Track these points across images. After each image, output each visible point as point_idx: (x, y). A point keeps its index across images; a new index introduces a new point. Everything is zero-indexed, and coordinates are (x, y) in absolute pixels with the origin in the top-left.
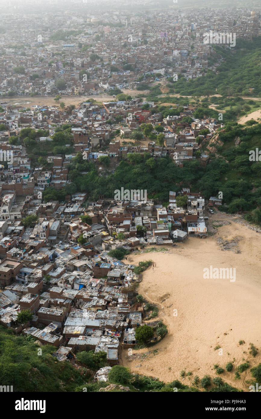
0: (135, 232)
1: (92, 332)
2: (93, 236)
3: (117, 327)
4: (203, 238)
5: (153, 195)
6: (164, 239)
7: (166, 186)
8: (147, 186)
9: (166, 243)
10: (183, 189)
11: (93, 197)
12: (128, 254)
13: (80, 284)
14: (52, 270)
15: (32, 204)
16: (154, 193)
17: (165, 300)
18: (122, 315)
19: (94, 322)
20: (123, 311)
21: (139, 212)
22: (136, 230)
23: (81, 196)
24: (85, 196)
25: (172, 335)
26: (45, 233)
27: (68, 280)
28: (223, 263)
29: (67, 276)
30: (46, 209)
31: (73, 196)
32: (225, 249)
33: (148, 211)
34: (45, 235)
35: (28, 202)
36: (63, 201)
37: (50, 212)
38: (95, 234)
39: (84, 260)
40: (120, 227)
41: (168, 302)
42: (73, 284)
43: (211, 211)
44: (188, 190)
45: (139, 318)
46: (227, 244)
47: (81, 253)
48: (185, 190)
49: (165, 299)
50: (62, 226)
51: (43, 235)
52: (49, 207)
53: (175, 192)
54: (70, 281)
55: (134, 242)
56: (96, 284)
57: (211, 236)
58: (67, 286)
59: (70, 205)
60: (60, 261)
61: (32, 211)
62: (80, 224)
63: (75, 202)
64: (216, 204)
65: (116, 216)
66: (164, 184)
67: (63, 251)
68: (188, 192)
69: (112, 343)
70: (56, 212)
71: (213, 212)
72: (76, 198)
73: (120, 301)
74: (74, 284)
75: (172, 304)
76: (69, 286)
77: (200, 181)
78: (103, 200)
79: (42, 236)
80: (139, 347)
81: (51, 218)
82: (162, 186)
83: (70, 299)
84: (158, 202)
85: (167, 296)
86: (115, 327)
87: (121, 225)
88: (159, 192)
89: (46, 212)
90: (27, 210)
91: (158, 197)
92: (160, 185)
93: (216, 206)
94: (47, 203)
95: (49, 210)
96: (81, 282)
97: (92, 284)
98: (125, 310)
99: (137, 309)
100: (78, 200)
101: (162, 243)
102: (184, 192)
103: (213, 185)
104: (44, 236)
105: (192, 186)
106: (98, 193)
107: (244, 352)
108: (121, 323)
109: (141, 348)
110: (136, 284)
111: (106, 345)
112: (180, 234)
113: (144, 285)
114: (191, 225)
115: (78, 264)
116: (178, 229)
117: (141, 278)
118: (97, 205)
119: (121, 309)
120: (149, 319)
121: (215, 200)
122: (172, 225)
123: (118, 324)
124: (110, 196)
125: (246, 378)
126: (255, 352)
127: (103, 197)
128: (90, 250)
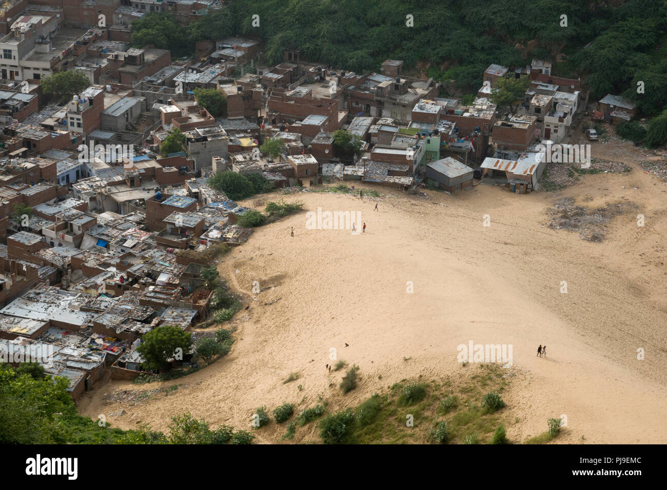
0: (325, 146)
1: (60, 337)
2: (205, 139)
3: (118, 332)
4: (517, 191)
5: (442, 68)
6: (391, 173)
7: (483, 48)
8: (428, 41)
9: (392, 181)
10: (534, 63)
11: (269, 53)
12: (269, 191)
13: (100, 239)
14: (52, 202)
15: (95, 49)
16: (446, 63)
17: (269, 288)
18: (147, 308)
19: (76, 316)
20: (153, 300)
21: (380, 105)
22: (330, 142)
23: (238, 48)
24: (249, 48)
25: (232, 360)
26: (80, 117)
27: (71, 225)
28: (506, 244)
29: (73, 215)
30: (123, 66)
31: (218, 45)
32: (561, 224)
33: (404, 106)
34: (81, 122)
35: (85, 43)
36: (189, 55)
37: (132, 74)
38: (210, 136)
39: (144, 190)
40: (292, 130)
41: (272, 293)
42: (82, 236)
43: (593, 131)
44: (545, 67)
45: (185, 320)
46: (576, 214)
47: (143, 171)
48: (537, 65)
49: (270, 286)
50: (146, 114)
51: (76, 122)
52: (131, 60)
53: (506, 66)
54: (75, 228)
55: (300, 166)
56: (137, 241)
57: (547, 191)
58: (63, 237)
59: (202, 66)
60: (85, 186)
61: (88, 66)
62: (191, 109)
63: (214, 61)
64: (613, 114)
65: (296, 102)
66: (478, 42)
67: (107, 166)
68: (547, 72)
69: (83, 360)
70: (149, 78)
71: (594, 137)
72: (223, 52)
73: (163, 278)
74: (85, 238)
75: (281, 299)
76: (69, 238)
77: (589, 47)
78: (295, 66)
79: (72, 124)
80: (145, 379)
81: (123, 89)
82: (473, 48)
83: (52, 265)
84: (452, 91)
85: (278, 280)
86: (113, 329)
87: (297, 124)
88: (461, 62)
89: (120, 72)
90: (74, 61)
91: (456, 76)
92: (469, 42)
93: (612, 121)
94: (131, 50)
95: (129, 68)
96: (103, 234)
97: (126, 240)
98: (160, 298)
99: (195, 302)
100: (227, 58)
101: (378, 180)
102: (533, 72)
103: (622, 62)
104: (79, 125)
105: (564, 58)
106: (285, 43)
107: (331, 385)
108: (135, 324)
109: (149, 382)
110: (224, 248)
111: (67, 360)
112: (453, 169)
113: (243, 252)
114: (506, 155)
115: (123, 195)
116: (452, 157)
117: (244, 237)
118: (270, 75)
119: (152, 294)
120: (208, 326)
121: (618, 104)
122: (441, 146)
123: (125, 327)
124: (313, 57)
125: (306, 437)
126: (351, 384)
127: (296, 56)
128: (174, 169)
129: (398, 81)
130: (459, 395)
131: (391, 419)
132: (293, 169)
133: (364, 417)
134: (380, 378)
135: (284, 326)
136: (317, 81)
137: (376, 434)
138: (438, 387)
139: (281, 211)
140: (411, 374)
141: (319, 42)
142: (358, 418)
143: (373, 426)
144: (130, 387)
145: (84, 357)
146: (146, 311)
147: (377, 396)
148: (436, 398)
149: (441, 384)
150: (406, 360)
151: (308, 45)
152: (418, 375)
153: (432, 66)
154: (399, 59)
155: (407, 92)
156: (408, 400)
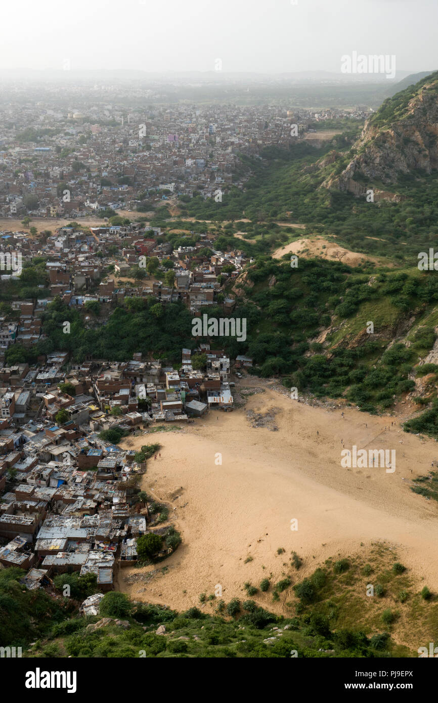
0: (135, 405)
1: (77, 546)
2: (77, 411)
3: (111, 538)
4: (228, 411)
5: (160, 353)
6: (176, 414)
7: (177, 342)
9: (178, 418)
10: (201, 346)
11: (78, 358)
12: (127, 435)
13: (59, 480)
14: (19, 462)
16: (161, 351)
17: (177, 497)
18: (118, 520)
19: (79, 532)
20: (120, 515)
21: (142, 377)
22: (137, 403)
23: (60, 357)
24: (65, 356)
25: (187, 545)
26: (8, 409)
27: (42, 475)
28: (255, 444)
29: (41, 469)
30: (11, 376)
31: (48, 356)
32: (257, 425)
33: (153, 375)
34: (9, 411)
36: (35, 363)
37: (16, 379)
38: (80, 409)
39: (64, 445)
40: (115, 399)
41: (181, 500)
42: (49, 480)
43: (239, 374)
46: (259, 418)
47: (60, 436)
50: (33, 399)
51: (6, 412)
52: (14, 372)
53: (190, 349)
54: (44, 476)
55: (135, 419)
56: (82, 478)
57: (239, 408)
58: (40, 482)
59: (45, 369)
60: (30, 448)
62: (59, 395)
63: (51, 365)
64: (244, 365)
65: (110, 384)
66: (175, 339)
67: (34, 434)
68: (208, 349)
69: (104, 560)
70: (24, 380)
71: (240, 377)
72: (53, 360)
73: (116, 500)
74: (51, 480)
75: (188, 503)
76: (43, 482)
78: (91, 362)
79: (4, 413)
80: (142, 564)
81: (17, 388)
82: (172, 342)
83: (44, 501)
84: (167, 364)
85: (180, 491)
86: (108, 538)
87: (117, 395)
88: (168, 349)
89: (10, 379)
91: (168, 356)
92: (170, 340)
93: (245, 368)
94: (12, 367)
95: (14, 377)
96: (60, 477)
97: (76, 479)
98: (123, 513)
99: (139, 512)
100: (56, 363)
101: (173, 419)
102: (202, 350)
104: (8, 413)
106: (84, 352)
107: (284, 565)
108: (117, 532)
109: (145, 565)
110: (138, 477)
111: (95, 563)
112: (198, 406)
113: (148, 477)
114: (212, 393)
115: (56, 451)
116: (195, 400)
117: (144, 468)
118: (83, 369)
119: (116, 512)
120: (156, 525)
121: (245, 360)
122: (186, 394)
123: (113, 534)
124: (100, 357)
125: (287, 599)
126: (298, 563)
127: (90, 357)
128: (73, 432)
129: (147, 364)
130: (369, 563)
131: (335, 582)
132: (131, 421)
133: (319, 583)
134: (314, 558)
135: (202, 519)
136: (108, 369)
137: (330, 592)
138: (354, 560)
139: (153, 450)
140: (332, 553)
141: (101, 349)
142: (316, 584)
143: (326, 587)
144: (134, 571)
145: (103, 558)
146: (118, 522)
147: (319, 570)
148: (356, 567)
149: (355, 558)
150: (323, 545)
151: (95, 352)
152: (337, 554)
153: (154, 353)
154: (140, 352)
155: (151, 368)
156: (341, 570)
